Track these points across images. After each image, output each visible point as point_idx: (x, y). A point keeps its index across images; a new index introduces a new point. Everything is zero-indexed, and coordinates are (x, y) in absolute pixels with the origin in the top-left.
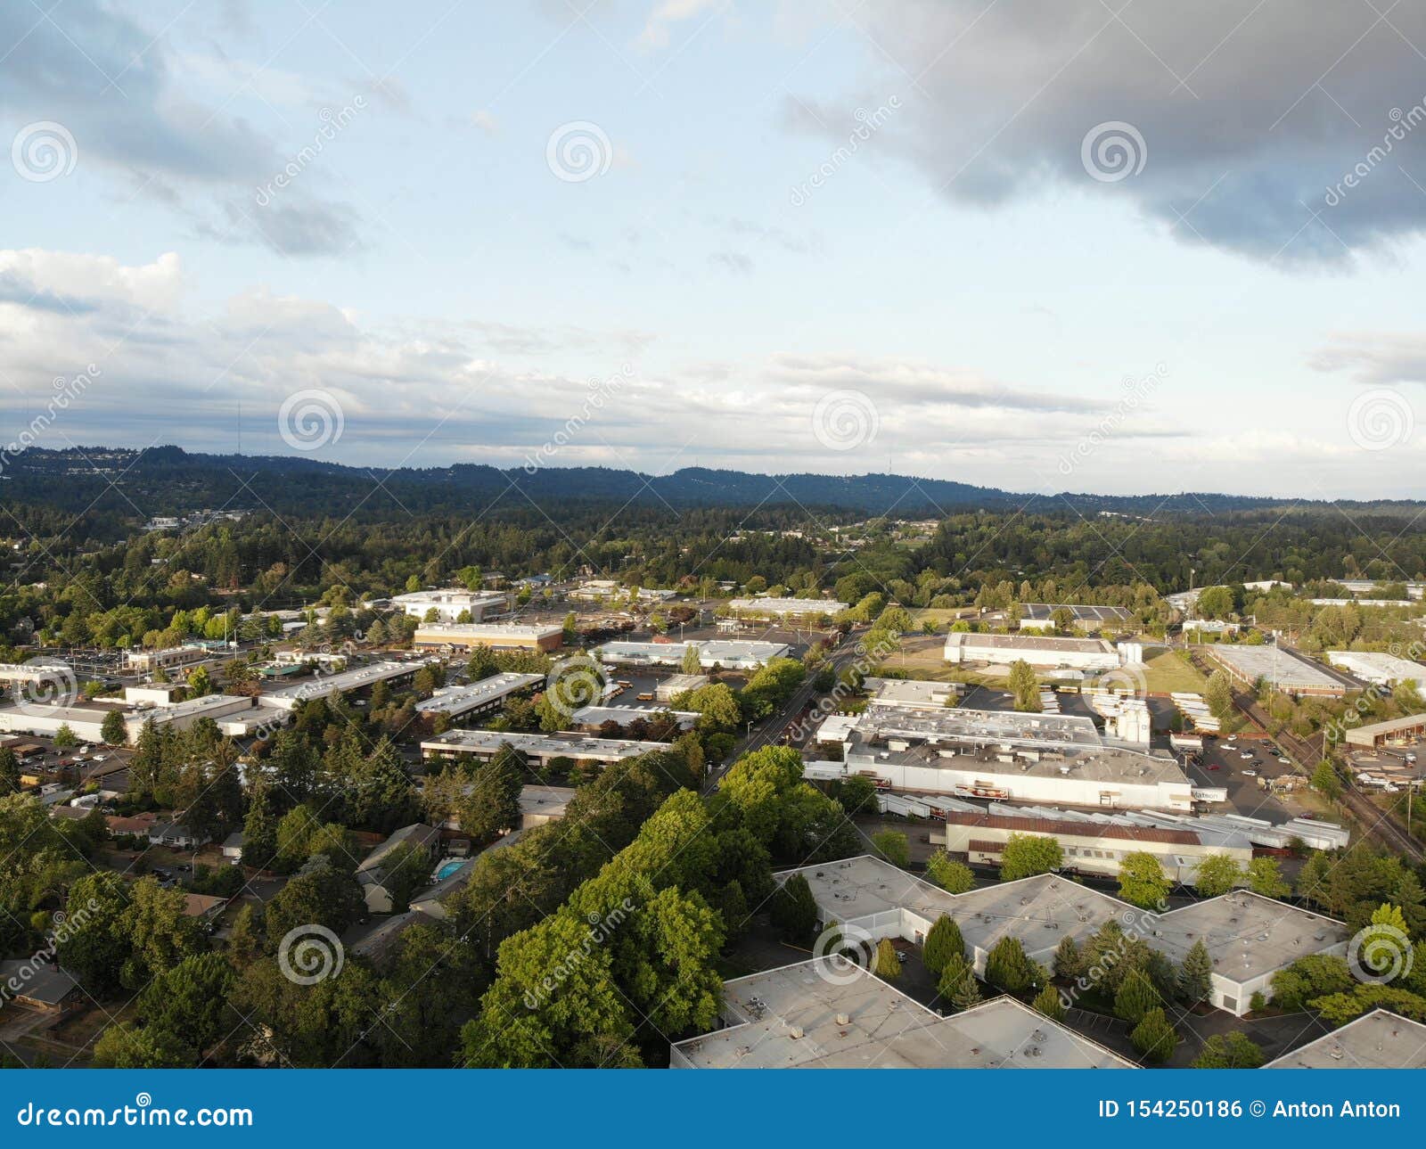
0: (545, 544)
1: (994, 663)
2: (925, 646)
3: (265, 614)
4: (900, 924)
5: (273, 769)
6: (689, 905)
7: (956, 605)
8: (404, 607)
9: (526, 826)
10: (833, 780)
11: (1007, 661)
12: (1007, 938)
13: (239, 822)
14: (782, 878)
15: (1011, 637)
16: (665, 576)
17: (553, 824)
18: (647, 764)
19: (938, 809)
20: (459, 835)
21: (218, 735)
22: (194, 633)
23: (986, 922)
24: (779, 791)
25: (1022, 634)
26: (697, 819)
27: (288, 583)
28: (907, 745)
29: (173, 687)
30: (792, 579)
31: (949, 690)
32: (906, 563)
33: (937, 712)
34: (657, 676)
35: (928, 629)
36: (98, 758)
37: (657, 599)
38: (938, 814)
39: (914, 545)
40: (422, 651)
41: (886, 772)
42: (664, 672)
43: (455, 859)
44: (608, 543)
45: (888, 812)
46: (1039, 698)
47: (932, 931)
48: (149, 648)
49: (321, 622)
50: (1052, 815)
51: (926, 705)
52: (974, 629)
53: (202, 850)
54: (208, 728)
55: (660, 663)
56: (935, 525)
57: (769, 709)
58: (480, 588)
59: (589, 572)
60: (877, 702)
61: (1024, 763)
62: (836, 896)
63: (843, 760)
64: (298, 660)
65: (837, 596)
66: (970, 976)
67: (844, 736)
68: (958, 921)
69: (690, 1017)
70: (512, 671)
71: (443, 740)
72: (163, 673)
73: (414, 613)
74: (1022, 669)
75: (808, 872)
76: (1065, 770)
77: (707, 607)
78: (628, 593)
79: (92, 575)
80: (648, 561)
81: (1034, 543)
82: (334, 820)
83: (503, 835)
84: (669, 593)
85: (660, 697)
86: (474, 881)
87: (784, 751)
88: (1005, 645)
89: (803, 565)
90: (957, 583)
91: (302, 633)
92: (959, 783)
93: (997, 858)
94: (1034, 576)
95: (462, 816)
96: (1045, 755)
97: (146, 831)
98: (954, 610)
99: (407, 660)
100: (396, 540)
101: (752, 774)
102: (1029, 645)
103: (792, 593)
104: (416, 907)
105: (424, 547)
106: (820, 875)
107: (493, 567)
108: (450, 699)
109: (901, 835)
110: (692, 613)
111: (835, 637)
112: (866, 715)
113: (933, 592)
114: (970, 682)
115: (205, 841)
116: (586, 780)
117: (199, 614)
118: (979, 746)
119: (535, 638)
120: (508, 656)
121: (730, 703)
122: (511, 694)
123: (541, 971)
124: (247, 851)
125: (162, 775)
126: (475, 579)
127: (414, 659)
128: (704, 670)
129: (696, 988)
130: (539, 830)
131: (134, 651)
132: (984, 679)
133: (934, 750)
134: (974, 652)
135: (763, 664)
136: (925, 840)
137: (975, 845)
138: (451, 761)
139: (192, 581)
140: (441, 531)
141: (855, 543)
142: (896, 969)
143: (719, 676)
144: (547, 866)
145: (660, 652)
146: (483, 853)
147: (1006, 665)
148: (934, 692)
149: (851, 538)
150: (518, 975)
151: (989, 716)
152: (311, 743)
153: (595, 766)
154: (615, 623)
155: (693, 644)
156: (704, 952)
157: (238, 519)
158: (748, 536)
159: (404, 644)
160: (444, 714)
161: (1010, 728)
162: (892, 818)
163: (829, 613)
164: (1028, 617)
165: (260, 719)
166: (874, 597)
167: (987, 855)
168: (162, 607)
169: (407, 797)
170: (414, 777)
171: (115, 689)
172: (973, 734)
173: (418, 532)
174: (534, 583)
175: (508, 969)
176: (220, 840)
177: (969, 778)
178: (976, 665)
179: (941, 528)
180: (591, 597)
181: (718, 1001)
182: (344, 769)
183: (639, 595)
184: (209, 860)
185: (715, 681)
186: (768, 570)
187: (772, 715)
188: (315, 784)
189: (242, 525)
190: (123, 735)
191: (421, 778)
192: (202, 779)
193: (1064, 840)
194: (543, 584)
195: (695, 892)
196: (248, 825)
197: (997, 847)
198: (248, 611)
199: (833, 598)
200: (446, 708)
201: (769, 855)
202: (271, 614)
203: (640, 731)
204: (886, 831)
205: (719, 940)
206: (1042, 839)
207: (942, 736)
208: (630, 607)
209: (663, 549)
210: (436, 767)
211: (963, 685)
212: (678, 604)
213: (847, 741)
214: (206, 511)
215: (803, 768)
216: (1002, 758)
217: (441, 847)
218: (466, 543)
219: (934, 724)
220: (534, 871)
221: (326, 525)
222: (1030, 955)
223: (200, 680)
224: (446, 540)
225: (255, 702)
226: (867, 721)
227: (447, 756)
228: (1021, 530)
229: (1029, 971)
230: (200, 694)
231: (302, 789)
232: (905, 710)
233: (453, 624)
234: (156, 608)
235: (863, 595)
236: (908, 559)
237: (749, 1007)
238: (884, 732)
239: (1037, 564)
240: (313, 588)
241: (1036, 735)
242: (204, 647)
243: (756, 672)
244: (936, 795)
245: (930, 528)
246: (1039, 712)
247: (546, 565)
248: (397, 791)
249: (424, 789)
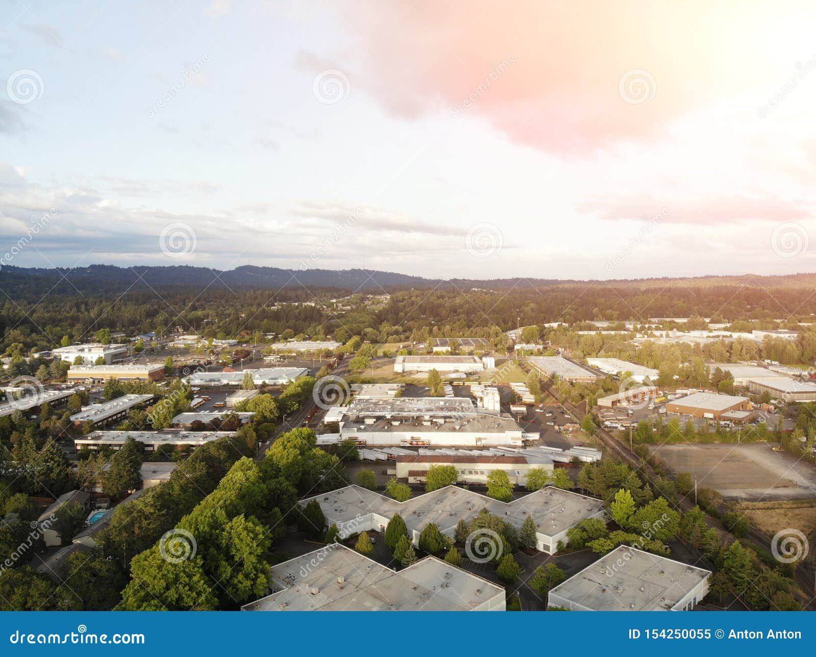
0: (151, 314)
1: (421, 372)
2: (384, 364)
4: (372, 522)
6: (250, 524)
7: (400, 341)
8: (60, 356)
9: (145, 487)
10: (334, 444)
11: (427, 370)
12: (430, 524)
14: (303, 503)
15: (428, 357)
16: (230, 332)
17: (162, 485)
18: (222, 445)
19: (391, 455)
20: (102, 496)
23: (419, 516)
24: (302, 454)
25: (434, 355)
26: (253, 474)
28: (375, 420)
30: (309, 330)
31: (397, 388)
32: (373, 319)
33: (391, 401)
34: (227, 392)
35: (385, 355)
37: (226, 345)
38: (391, 457)
39: (378, 308)
40: (73, 383)
41: (363, 436)
42: (231, 390)
43: (101, 510)
44: (193, 312)
45: (364, 459)
46: (443, 390)
47: (390, 524)
49: (6, 367)
50: (451, 453)
51: (385, 397)
52: (410, 353)
55: (228, 384)
56: (389, 297)
57: (296, 406)
58: (110, 343)
59: (181, 330)
60: (358, 397)
61: (437, 425)
62: (336, 510)
63: (339, 432)
65: (335, 339)
66: (411, 547)
67: (340, 418)
68: (404, 517)
69: (252, 590)
70: (133, 393)
71: (89, 438)
73: (66, 360)
74: (435, 374)
75: (319, 498)
76: (458, 427)
77: (258, 349)
78: (207, 342)
80: (219, 323)
81: (439, 306)
82: (20, 491)
83: (131, 494)
84: (232, 341)
85: (228, 404)
86: (114, 523)
87: (306, 430)
88: (426, 361)
89: (316, 322)
90: (400, 329)
92: (403, 439)
93: (423, 479)
94: (439, 323)
95: (103, 484)
96: (447, 420)
98: (399, 344)
99: (63, 389)
100: (53, 314)
101: (286, 446)
102: (437, 361)
103: (310, 339)
104: (76, 542)
105: (72, 318)
106: (326, 499)
107: (118, 329)
108: (92, 412)
109: (372, 472)
110: (248, 353)
111: (334, 363)
112: (352, 405)
113: (388, 334)
114: (408, 382)
116: (183, 457)
118: (413, 417)
119: (147, 372)
120: (130, 384)
121: (273, 405)
122: (132, 408)
123: (158, 573)
126: (106, 337)
127: (68, 388)
128: (256, 387)
129: (255, 573)
130: (154, 489)
132: (415, 380)
133: (389, 422)
134: (411, 366)
135: (293, 380)
136: (385, 473)
137: (412, 473)
138: (95, 450)
140: (83, 307)
141: (345, 308)
142: (370, 548)
143: (266, 389)
144: (160, 510)
145: (228, 377)
146: (118, 505)
147: (427, 372)
148: (389, 390)
149: (343, 305)
150: (146, 578)
151: (418, 401)
152: (3, 444)
153: (188, 449)
154: (198, 362)
155: (249, 371)
156: (259, 551)
158: (282, 306)
159: (61, 379)
160: (89, 422)
161: (428, 406)
162: (367, 462)
163: (331, 349)
164: (437, 345)
166: (356, 338)
167: (418, 478)
169: (67, 474)
170: (71, 461)
172: (410, 411)
173: (68, 309)
174: (146, 339)
175: (138, 574)
177: (407, 436)
178: (411, 373)
179: (392, 298)
180: (182, 346)
181: (268, 578)
182: (25, 459)
183: (213, 343)
185: (263, 393)
186: (295, 326)
187: (298, 410)
188: (7, 470)
191: (76, 462)
193: (458, 466)
194: (151, 339)
195: (252, 517)
197: (423, 473)
199: (333, 340)
200: (90, 418)
201: (296, 491)
203: (216, 425)
204: (364, 470)
205: (268, 543)
206: (447, 466)
207: (393, 413)
208: (209, 350)
209: (229, 315)
210: (85, 454)
211: (404, 384)
212: (239, 348)
213: (341, 421)
215: (316, 439)
216: (425, 423)
217: (91, 504)
218: (99, 315)
219: (389, 407)
220: (152, 514)
222: (442, 532)
224: (86, 313)
226: (353, 409)
227: (92, 447)
228: (433, 299)
229: (442, 541)
232: (374, 401)
233: (93, 365)
235: (350, 337)
236: (374, 317)
237: (287, 580)
238: (362, 414)
239: (441, 317)
241: (442, 409)
243: (288, 385)
244: (390, 447)
245: (386, 299)
246: (444, 396)
247: (153, 327)
248: (61, 471)
249: (78, 469)
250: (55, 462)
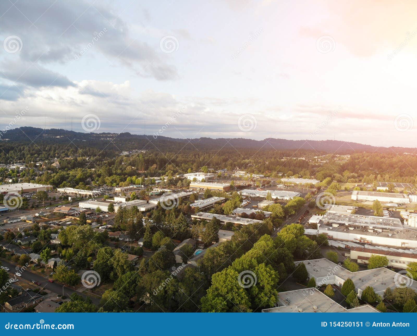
0: (226, 160)
1: (368, 201)
2: (345, 195)
3: (151, 178)
4: (334, 280)
5: (152, 221)
6: (268, 269)
7: (356, 182)
8: (187, 177)
9: (220, 242)
10: (314, 235)
11: (372, 200)
12: (369, 287)
13: (142, 235)
14: (297, 263)
15: (373, 192)
16: (261, 171)
17: (228, 241)
18: (256, 226)
19: (348, 246)
20: (202, 243)
21: (138, 211)
22: (132, 183)
23: (363, 281)
24: (296, 237)
25: (377, 192)
26: (270, 243)
27: (157, 170)
28: (338, 225)
29: (126, 197)
30: (302, 173)
31: (353, 209)
32: (339, 168)
33: (348, 216)
34: (258, 200)
35: (346, 189)
36: (107, 216)
37: (258, 177)
38: (348, 247)
39: (342, 162)
40: (192, 190)
41: (331, 233)
42: (260, 199)
43: (200, 249)
44: (244, 160)
45: (331, 246)
46: (382, 212)
47: (345, 283)
48: (121, 187)
49: (165, 181)
50: (385, 249)
51: (345, 213)
53: (133, 242)
54: (135, 209)
55: (259, 197)
56: (349, 156)
57: (294, 212)
58: (207, 172)
59: (238, 169)
60: (329, 212)
61: (377, 232)
62: (314, 270)
63: (317, 229)
64: (159, 191)
65: (316, 178)
66: (356, 298)
67: (318, 222)
68: (354, 281)
69: (268, 302)
70: (216, 196)
71: (197, 215)
72: (124, 193)
73: (189, 179)
74: (377, 203)
75: (305, 262)
76: (390, 235)
77: (274, 180)
78: (249, 175)
79: (107, 167)
80: (255, 166)
82: (168, 236)
83: (214, 244)
84: (262, 175)
85: (259, 207)
86: (205, 256)
87: (299, 226)
88: (372, 195)
89: (305, 168)
90: (356, 175)
91: (160, 183)
92: (355, 238)
93: (367, 262)
94: (382, 173)
95: (202, 237)
96: (384, 230)
97: (118, 236)
98: (355, 184)
99: (188, 192)
100: (185, 158)
101: (288, 232)
102: (380, 195)
103: (301, 177)
104: (189, 263)
105: (192, 161)
106: (309, 263)
107: (211, 167)
108: (199, 203)
109: (336, 253)
111: (315, 191)
112: (325, 216)
113: (349, 178)
114: (359, 206)
115: (134, 240)
116: (237, 230)
117: (134, 178)
118: (362, 227)
119: (222, 187)
120: (215, 192)
121: (281, 210)
122: (216, 203)
123: (224, 284)
124: (145, 243)
125: (123, 221)
126: (206, 170)
127: (190, 191)
128: (273, 199)
129: (270, 294)
130: (224, 243)
131: (117, 187)
132: (364, 205)
133: (347, 227)
134: (361, 197)
135: (292, 198)
136: (344, 255)
137: (360, 257)
138: (199, 221)
139: (132, 169)
140: (197, 156)
141: (322, 162)
142: (332, 294)
143: (278, 201)
144: (226, 254)
145: (259, 193)
146: (208, 248)
147: (372, 201)
148: (348, 209)
149: (321, 160)
150: (217, 285)
151: (366, 217)
152: (162, 214)
153: (240, 226)
154: (245, 184)
155: (270, 191)
156: (272, 283)
157: (144, 152)
158: (287, 159)
159: (187, 187)
160: (198, 208)
161: (373, 221)
162: (332, 248)
163: (314, 183)
164: (379, 186)
165: (149, 207)
166: (328, 179)
167: (364, 261)
168: (124, 175)
169: (187, 231)
170: (189, 225)
171: (111, 198)
172: (360, 223)
173: (191, 157)
174: (222, 171)
176: (137, 240)
177: (358, 236)
178: (362, 201)
179: (351, 157)
180: (238, 176)
181: (276, 298)
182: (171, 222)
183: (253, 176)
184: (134, 245)
185: (276, 203)
186: (294, 170)
187: (295, 214)
188: (163, 226)
189: (145, 154)
190: (113, 210)
191: (191, 226)
192: (133, 223)
193: (389, 257)
194: (225, 172)
195: (270, 265)
196: (145, 236)
197: (367, 258)
198: (146, 177)
199: (315, 179)
200: (198, 206)
201: (293, 256)
202: (153, 178)
203: (253, 216)
204: (331, 251)
205: (277, 280)
206: (382, 257)
207: (350, 223)
208: (250, 179)
209: (260, 163)
210: (195, 222)
211: (357, 207)
212: (265, 179)
213: (319, 223)
214: (136, 150)
215: (304, 231)
216: (369, 231)
217: (196, 246)
218: (204, 160)
219: (347, 219)
220: (222, 255)
221: (167, 154)
222: (376, 292)
223: (134, 196)
224: (198, 159)
225: (148, 202)
226: (325, 218)
227: (198, 219)
228: (378, 158)
229: (375, 297)
230: (134, 199)
231: (159, 227)
232: (338, 215)
233: (200, 182)
234: (123, 176)
235: (325, 178)
236: (340, 167)
237: (286, 301)
238: (331, 221)
239: (382, 169)
240: (164, 171)
241: (381, 224)
242: (135, 187)
243: (289, 201)
244: (347, 241)
245: (347, 157)
246: (383, 216)
247: (226, 166)
248: (185, 229)
249: (192, 229)
250: (183, 224)
